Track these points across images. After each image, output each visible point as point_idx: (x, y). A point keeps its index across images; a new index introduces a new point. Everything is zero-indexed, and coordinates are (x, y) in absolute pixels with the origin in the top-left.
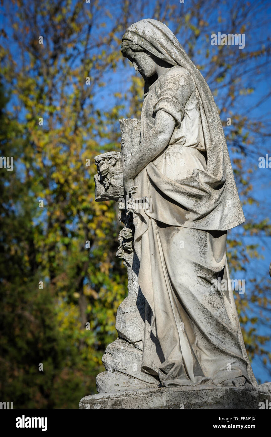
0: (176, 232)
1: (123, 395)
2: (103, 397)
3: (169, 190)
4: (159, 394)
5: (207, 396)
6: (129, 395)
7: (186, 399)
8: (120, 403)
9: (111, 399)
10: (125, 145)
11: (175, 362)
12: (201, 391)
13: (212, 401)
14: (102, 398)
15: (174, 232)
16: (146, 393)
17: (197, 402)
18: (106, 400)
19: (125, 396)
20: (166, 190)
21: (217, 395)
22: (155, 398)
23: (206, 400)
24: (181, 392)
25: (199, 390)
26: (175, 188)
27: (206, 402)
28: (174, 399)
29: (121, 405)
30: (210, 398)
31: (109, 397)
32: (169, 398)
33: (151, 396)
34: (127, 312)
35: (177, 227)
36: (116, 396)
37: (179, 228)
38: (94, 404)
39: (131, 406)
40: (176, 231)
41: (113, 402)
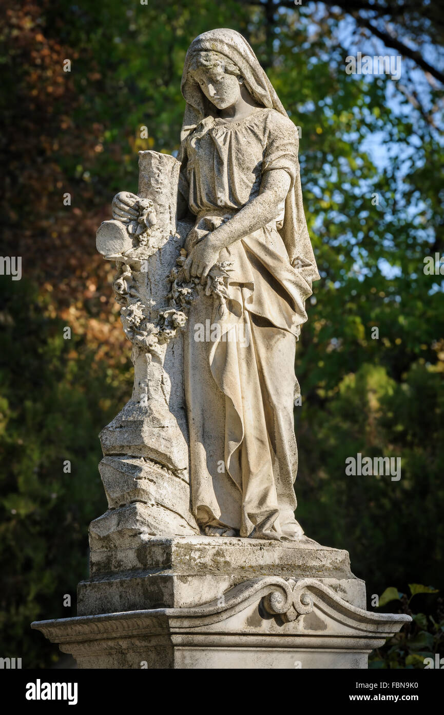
0: (281, 337)
1: (226, 543)
2: (201, 542)
3: (290, 280)
4: (270, 548)
5: (325, 559)
6: (233, 545)
7: (301, 559)
8: (223, 553)
9: (212, 546)
10: (162, 190)
11: (278, 509)
12: (319, 551)
13: (331, 566)
14: (201, 544)
15: (278, 336)
16: (254, 545)
17: (314, 564)
18: (206, 547)
19: (229, 545)
20: (286, 279)
21: (337, 559)
22: (266, 553)
23: (323, 563)
24: (296, 550)
25: (317, 550)
26: (298, 279)
27: (324, 566)
28: (288, 557)
29: (224, 556)
30: (329, 561)
31: (209, 544)
32: (282, 554)
33: (261, 549)
34: (168, 427)
35: (283, 331)
36: (218, 544)
37: (285, 332)
38: (192, 550)
39: (236, 559)
40: (281, 335)
41: (214, 551)
